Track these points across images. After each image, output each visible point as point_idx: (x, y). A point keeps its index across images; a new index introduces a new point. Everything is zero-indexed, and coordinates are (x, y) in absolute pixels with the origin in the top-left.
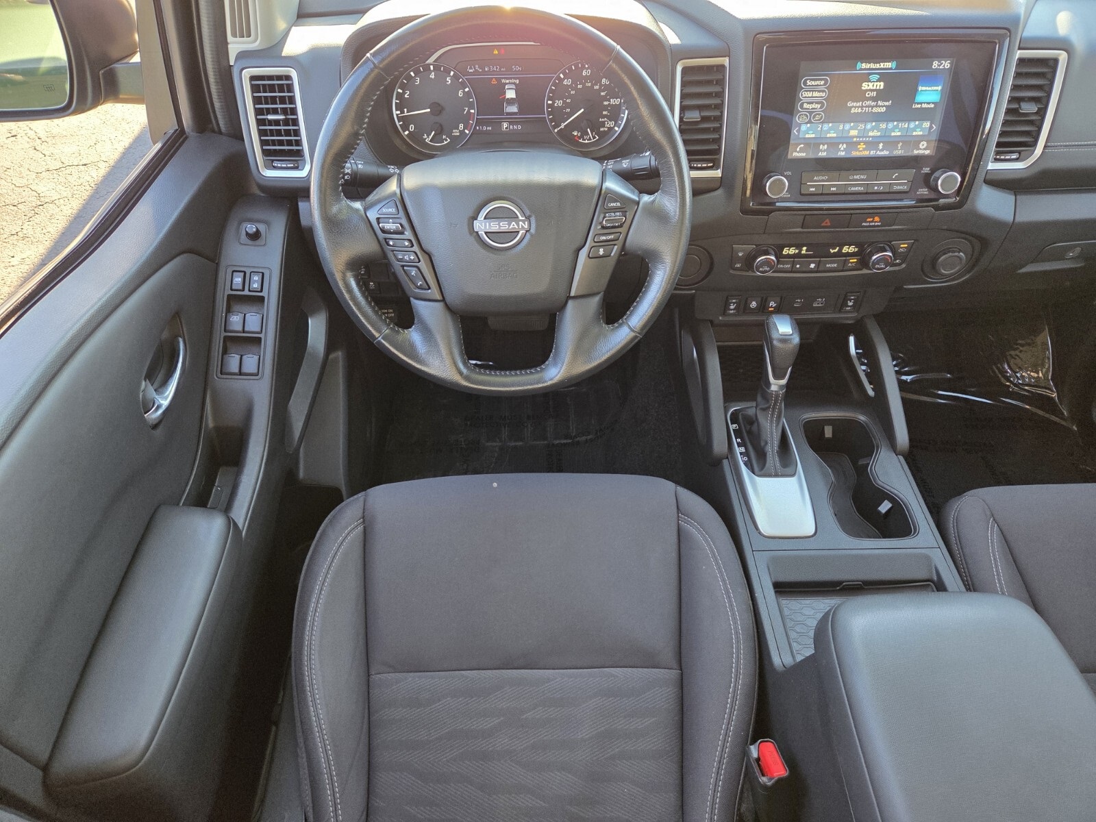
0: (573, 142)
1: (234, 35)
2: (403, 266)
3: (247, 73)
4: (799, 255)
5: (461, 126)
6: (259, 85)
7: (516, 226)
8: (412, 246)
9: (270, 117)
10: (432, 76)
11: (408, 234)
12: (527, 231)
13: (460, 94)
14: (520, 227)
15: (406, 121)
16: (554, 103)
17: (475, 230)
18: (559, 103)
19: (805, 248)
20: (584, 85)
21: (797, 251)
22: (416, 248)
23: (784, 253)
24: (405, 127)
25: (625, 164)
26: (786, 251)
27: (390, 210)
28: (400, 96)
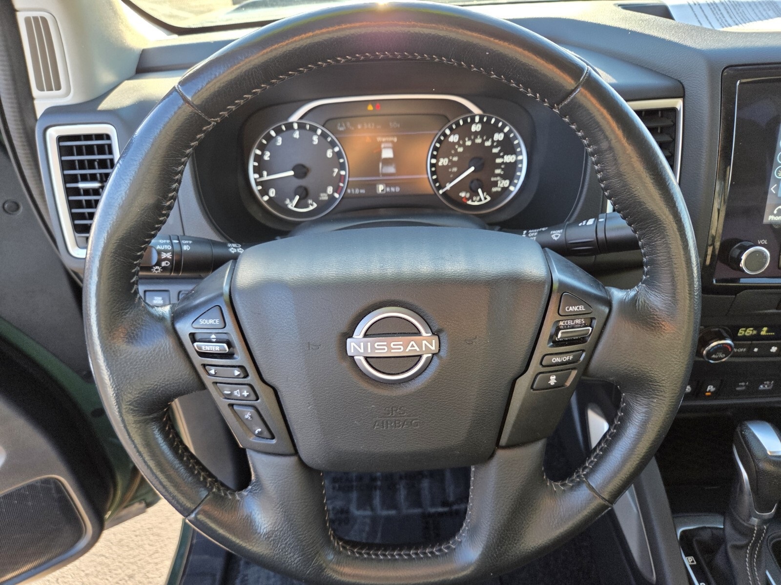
0: (462, 204)
1: (41, 89)
2: (231, 405)
3: (53, 133)
4: (758, 337)
5: (330, 190)
6: (71, 147)
7: (416, 348)
8: (246, 376)
9: (82, 185)
10: (296, 135)
11: (241, 357)
12: (433, 354)
13: (329, 154)
14: (424, 349)
15: (265, 186)
16: (438, 161)
17: (349, 354)
18: (443, 162)
19: (765, 329)
20: (473, 141)
21: (755, 332)
22: (253, 378)
23: (739, 335)
24: (264, 192)
25: (556, 235)
26: (741, 332)
27: (211, 321)
28: (258, 158)
